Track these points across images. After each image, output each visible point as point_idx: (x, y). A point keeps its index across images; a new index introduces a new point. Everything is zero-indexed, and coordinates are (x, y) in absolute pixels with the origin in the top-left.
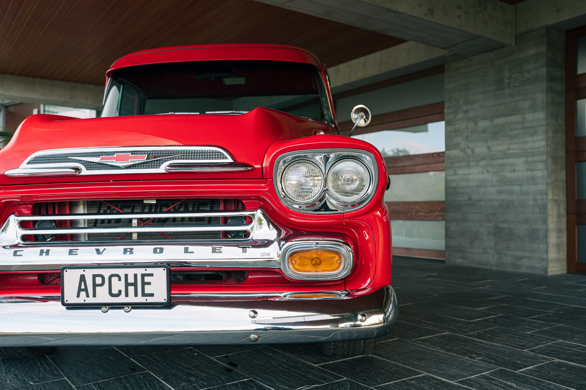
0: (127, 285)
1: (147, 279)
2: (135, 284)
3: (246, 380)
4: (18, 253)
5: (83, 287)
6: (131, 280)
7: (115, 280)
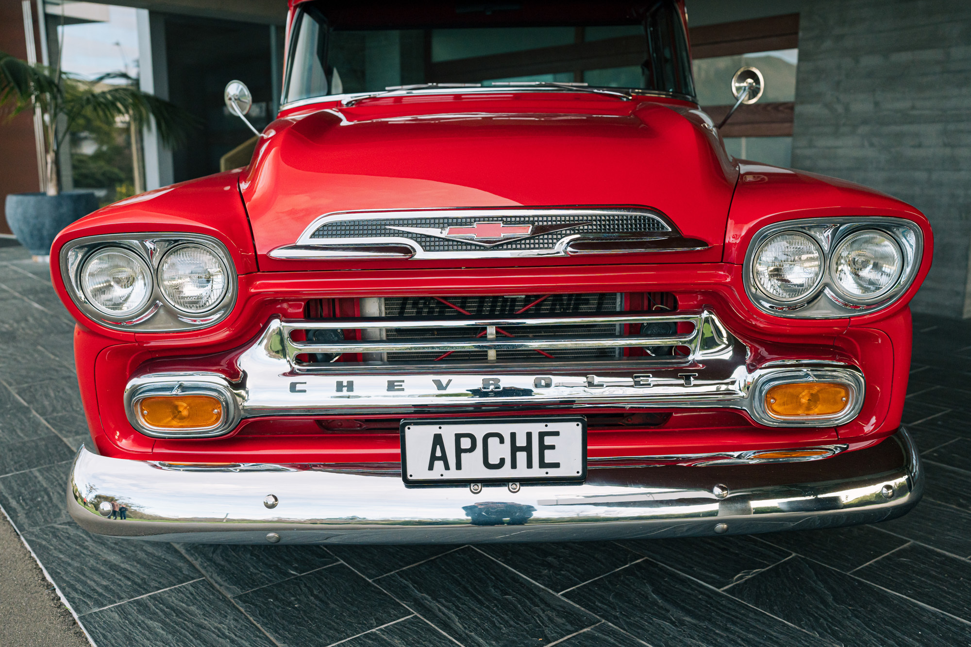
0: (515, 449)
1: (548, 440)
2: (528, 449)
3: (641, 562)
4: (298, 387)
5: (438, 453)
6: (521, 442)
7: (493, 442)
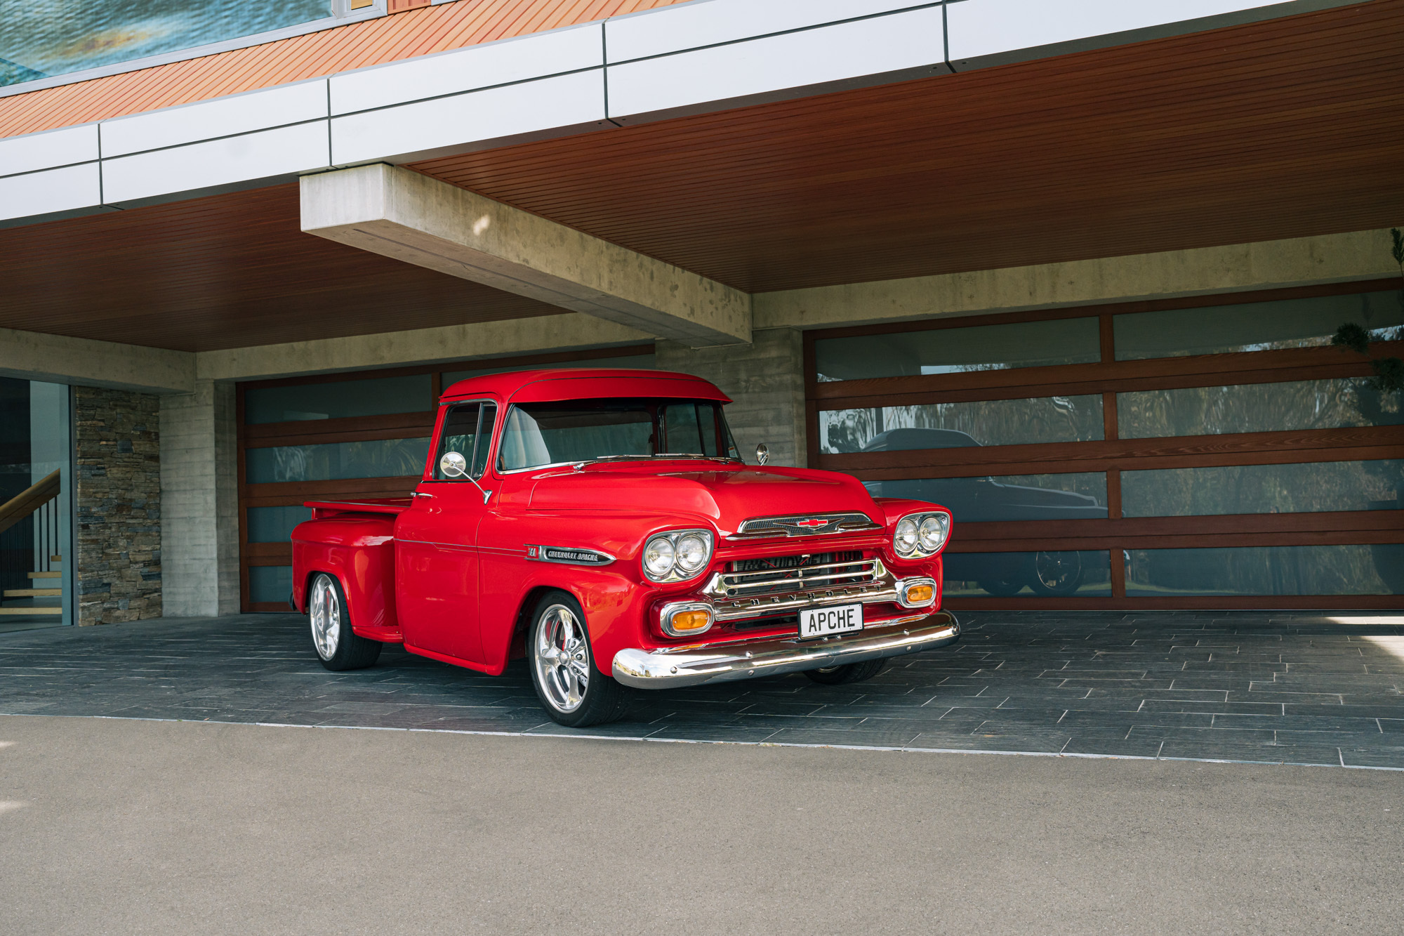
0: (839, 619)
1: (851, 613)
2: (843, 618)
5: (812, 624)
7: (832, 615)
